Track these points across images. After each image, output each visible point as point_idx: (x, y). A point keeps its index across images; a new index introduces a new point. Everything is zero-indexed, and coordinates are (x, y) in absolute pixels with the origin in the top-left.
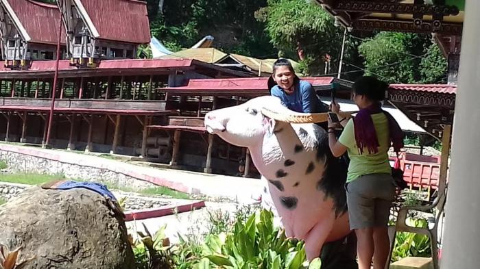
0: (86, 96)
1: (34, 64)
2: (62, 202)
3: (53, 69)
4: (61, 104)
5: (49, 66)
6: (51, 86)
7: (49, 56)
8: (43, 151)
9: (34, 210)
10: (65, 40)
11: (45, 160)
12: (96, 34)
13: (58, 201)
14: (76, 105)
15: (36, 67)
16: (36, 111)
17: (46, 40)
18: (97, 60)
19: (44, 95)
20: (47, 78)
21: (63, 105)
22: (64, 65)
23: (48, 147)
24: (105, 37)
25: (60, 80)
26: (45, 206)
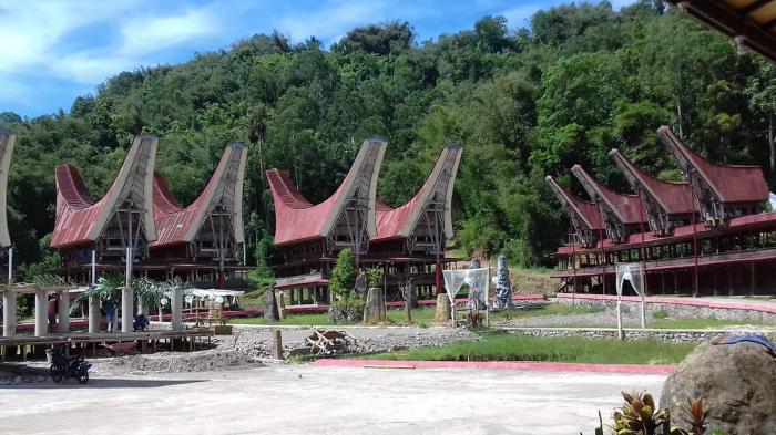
0: (722, 250)
1: (677, 230)
2: (731, 355)
3: (692, 232)
4: (703, 259)
5: (687, 231)
6: (693, 245)
7: (687, 223)
8: (694, 300)
9: (709, 364)
10: (698, 208)
11: (699, 307)
12: (722, 200)
13: (727, 355)
14: (715, 260)
15: (678, 233)
16: (683, 268)
17: (683, 210)
18: (727, 219)
19: (688, 254)
20: (688, 240)
21: (705, 261)
22: (701, 228)
23: (698, 296)
24: (731, 200)
25: (698, 240)
26: (718, 360)
